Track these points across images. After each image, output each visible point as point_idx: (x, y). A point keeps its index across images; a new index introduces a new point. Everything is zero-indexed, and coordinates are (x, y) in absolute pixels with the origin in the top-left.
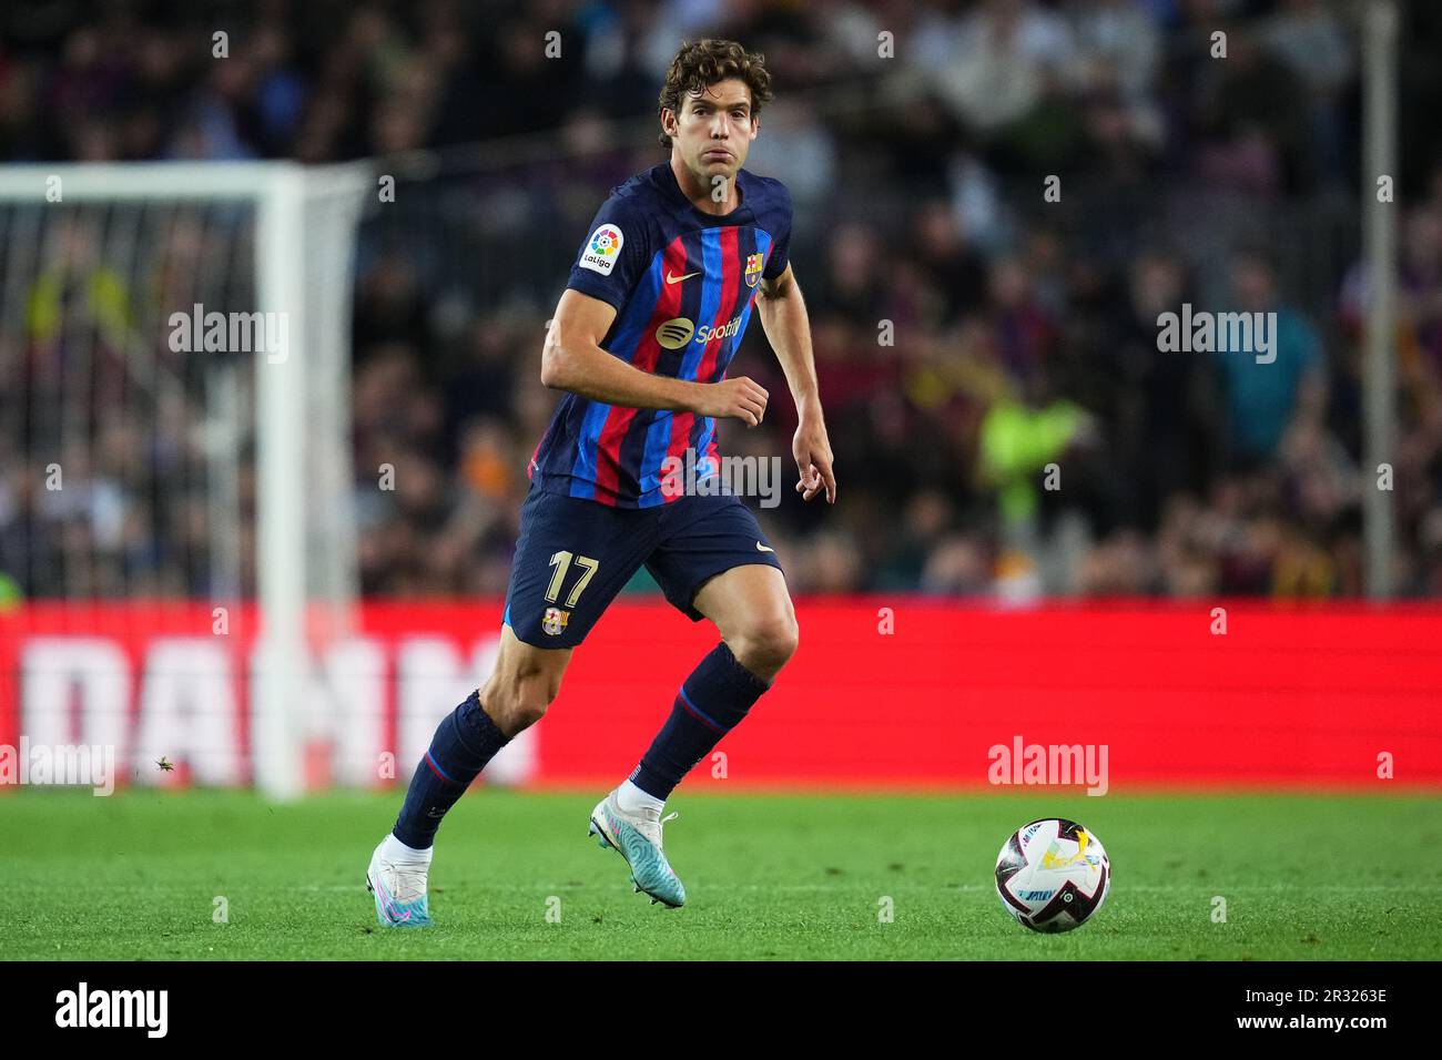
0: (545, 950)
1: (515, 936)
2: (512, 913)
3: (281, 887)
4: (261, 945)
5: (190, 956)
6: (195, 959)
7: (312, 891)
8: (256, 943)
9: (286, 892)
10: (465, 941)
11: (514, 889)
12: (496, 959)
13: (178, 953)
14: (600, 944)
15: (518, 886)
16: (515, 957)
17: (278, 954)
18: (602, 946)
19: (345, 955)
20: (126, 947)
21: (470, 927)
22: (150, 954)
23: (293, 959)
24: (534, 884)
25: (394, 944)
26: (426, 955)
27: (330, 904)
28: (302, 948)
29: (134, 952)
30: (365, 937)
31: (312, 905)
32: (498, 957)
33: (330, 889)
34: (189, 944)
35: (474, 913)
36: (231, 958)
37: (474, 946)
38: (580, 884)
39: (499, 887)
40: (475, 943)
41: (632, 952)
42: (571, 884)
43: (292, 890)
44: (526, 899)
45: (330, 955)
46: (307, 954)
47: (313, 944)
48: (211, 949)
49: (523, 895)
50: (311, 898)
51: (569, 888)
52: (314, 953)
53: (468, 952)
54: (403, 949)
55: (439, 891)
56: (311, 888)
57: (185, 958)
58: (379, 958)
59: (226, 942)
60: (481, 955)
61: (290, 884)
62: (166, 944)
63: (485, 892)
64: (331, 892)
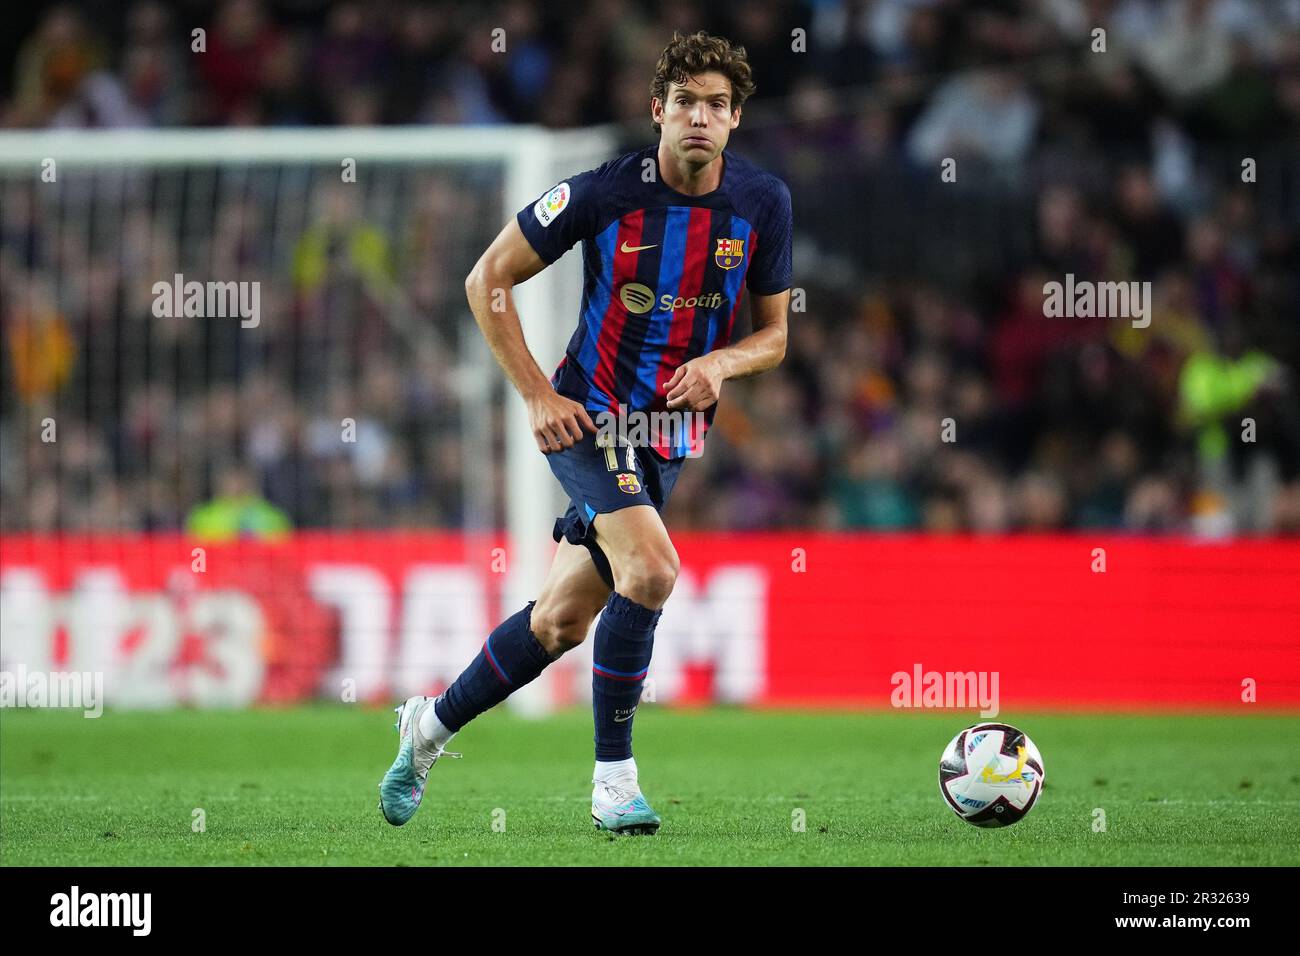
0: (775, 857)
1: (747, 844)
2: (745, 822)
3: (530, 798)
4: (512, 853)
5: (446, 861)
6: (451, 864)
7: (559, 802)
8: (507, 849)
9: (536, 802)
10: (700, 849)
11: (746, 800)
12: (730, 865)
13: (435, 858)
14: (826, 851)
15: (750, 798)
16: (748, 862)
17: (528, 859)
18: (828, 854)
19: (590, 861)
20: (387, 853)
21: (704, 835)
22: (410, 859)
23: (542, 865)
24: (764, 796)
25: (635, 850)
26: (664, 862)
27: (576, 813)
28: (549, 855)
29: (395, 857)
30: (608, 843)
31: (559, 814)
32: (732, 863)
33: (576, 800)
34: (446, 850)
35: (708, 822)
36: (485, 864)
37: (710, 853)
38: (806, 796)
39: (733, 799)
40: (710, 850)
41: (855, 860)
42: (798, 796)
43: (541, 800)
44: (757, 811)
45: (576, 860)
46: (555, 860)
47: (560, 850)
48: (466, 855)
49: (754, 807)
50: (559, 808)
51: (797, 800)
52: (562, 859)
53: (704, 859)
54: (643, 856)
55: (677, 803)
56: (558, 799)
57: (441, 864)
58: (621, 864)
59: (481, 848)
60: (716, 862)
61: (540, 797)
62: (424, 850)
63: (719, 803)
64: (577, 803)
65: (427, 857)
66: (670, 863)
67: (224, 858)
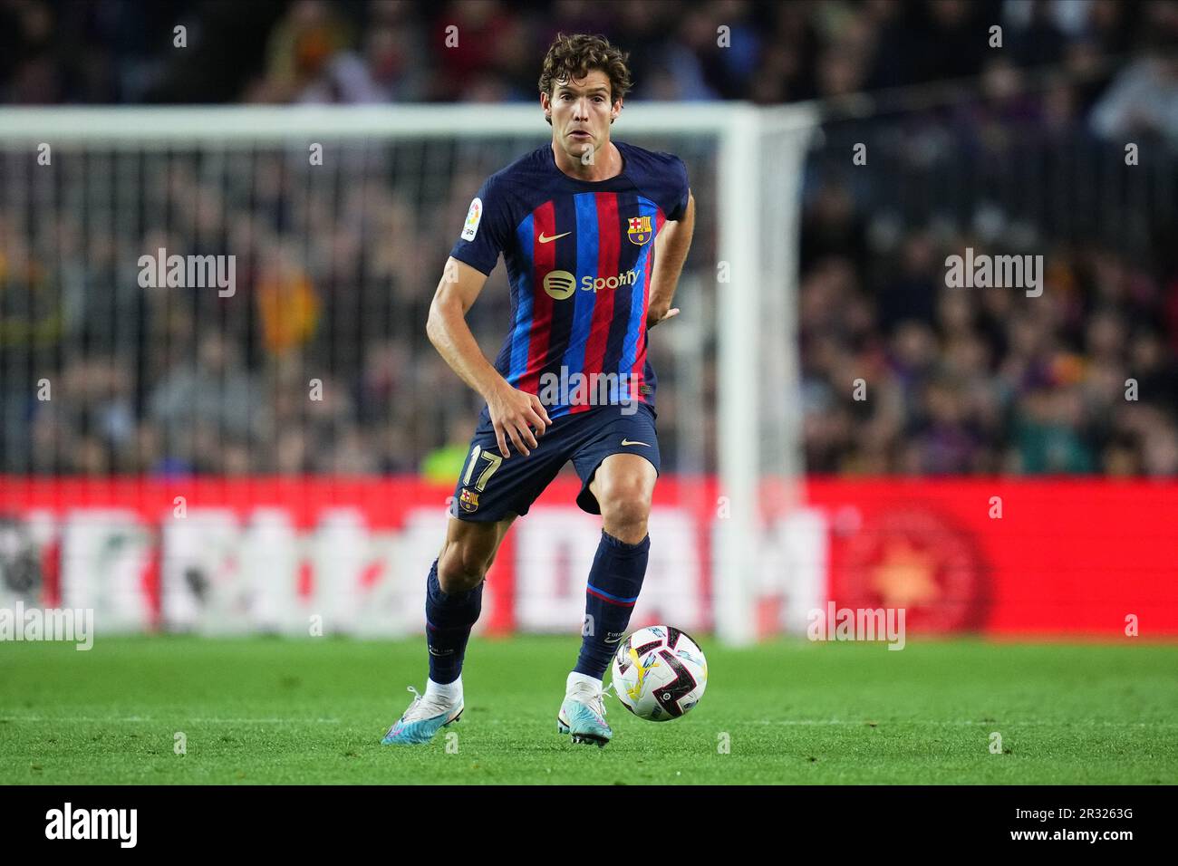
0: (964, 776)
1: (938, 765)
2: (936, 744)
3: (738, 722)
4: (721, 772)
5: (660, 779)
6: (664, 783)
7: (764, 725)
8: (716, 769)
9: (743, 725)
10: (894, 769)
11: (937, 724)
12: (921, 783)
13: (650, 777)
14: (1011, 772)
15: (940, 722)
16: (938, 781)
17: (735, 778)
18: (1012, 774)
19: (793, 779)
20: (605, 772)
21: (898, 755)
22: (627, 778)
23: (749, 783)
24: (953, 720)
25: (834, 770)
26: (862, 780)
27: (780, 736)
28: (755, 774)
29: (613, 776)
30: (810, 763)
31: (764, 736)
32: (924, 781)
33: (781, 723)
34: (660, 769)
35: (902, 744)
36: (695, 783)
37: (902, 773)
38: (992, 720)
39: (925, 722)
40: (903, 770)
41: (1037, 779)
42: (986, 721)
43: (747, 723)
44: (946, 734)
45: (780, 779)
46: (762, 779)
47: (765, 770)
48: (679, 773)
49: (945, 730)
50: (764, 731)
51: (984, 724)
52: (767, 778)
53: (898, 778)
54: (842, 775)
55: (873, 726)
56: (763, 722)
57: (655, 782)
58: (822, 783)
59: (692, 767)
60: (908, 780)
61: (746, 720)
62: (640, 769)
63: (913, 726)
64: (780, 726)
65: (643, 776)
66: (868, 781)
67: (456, 776)
